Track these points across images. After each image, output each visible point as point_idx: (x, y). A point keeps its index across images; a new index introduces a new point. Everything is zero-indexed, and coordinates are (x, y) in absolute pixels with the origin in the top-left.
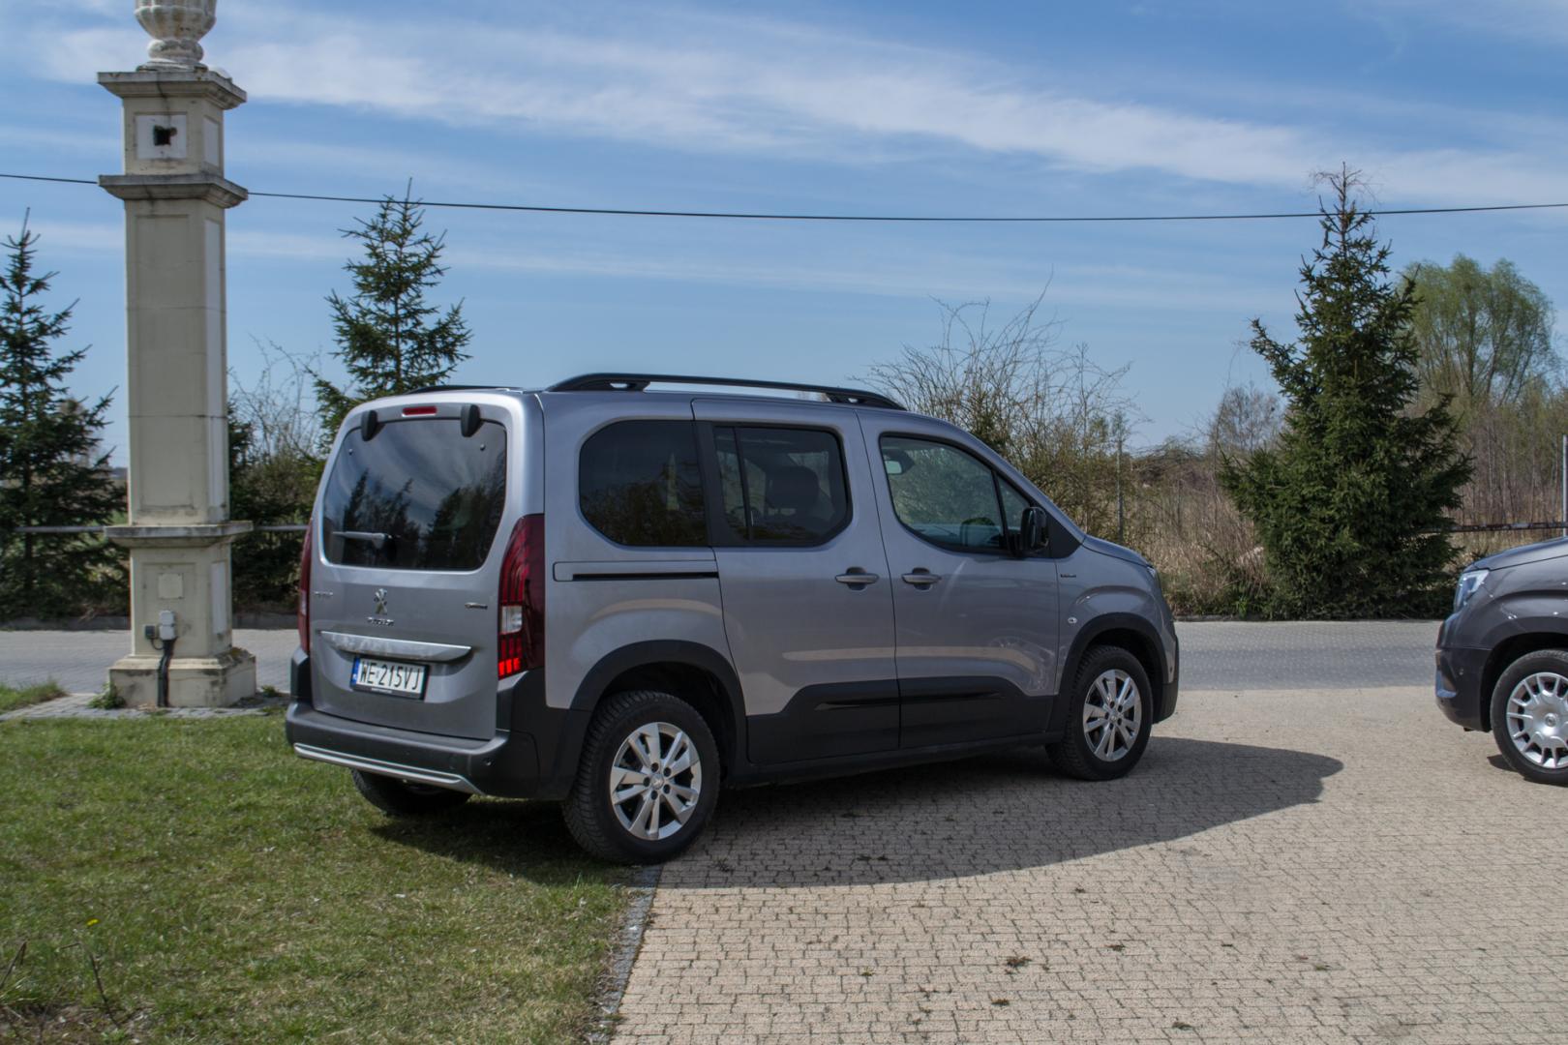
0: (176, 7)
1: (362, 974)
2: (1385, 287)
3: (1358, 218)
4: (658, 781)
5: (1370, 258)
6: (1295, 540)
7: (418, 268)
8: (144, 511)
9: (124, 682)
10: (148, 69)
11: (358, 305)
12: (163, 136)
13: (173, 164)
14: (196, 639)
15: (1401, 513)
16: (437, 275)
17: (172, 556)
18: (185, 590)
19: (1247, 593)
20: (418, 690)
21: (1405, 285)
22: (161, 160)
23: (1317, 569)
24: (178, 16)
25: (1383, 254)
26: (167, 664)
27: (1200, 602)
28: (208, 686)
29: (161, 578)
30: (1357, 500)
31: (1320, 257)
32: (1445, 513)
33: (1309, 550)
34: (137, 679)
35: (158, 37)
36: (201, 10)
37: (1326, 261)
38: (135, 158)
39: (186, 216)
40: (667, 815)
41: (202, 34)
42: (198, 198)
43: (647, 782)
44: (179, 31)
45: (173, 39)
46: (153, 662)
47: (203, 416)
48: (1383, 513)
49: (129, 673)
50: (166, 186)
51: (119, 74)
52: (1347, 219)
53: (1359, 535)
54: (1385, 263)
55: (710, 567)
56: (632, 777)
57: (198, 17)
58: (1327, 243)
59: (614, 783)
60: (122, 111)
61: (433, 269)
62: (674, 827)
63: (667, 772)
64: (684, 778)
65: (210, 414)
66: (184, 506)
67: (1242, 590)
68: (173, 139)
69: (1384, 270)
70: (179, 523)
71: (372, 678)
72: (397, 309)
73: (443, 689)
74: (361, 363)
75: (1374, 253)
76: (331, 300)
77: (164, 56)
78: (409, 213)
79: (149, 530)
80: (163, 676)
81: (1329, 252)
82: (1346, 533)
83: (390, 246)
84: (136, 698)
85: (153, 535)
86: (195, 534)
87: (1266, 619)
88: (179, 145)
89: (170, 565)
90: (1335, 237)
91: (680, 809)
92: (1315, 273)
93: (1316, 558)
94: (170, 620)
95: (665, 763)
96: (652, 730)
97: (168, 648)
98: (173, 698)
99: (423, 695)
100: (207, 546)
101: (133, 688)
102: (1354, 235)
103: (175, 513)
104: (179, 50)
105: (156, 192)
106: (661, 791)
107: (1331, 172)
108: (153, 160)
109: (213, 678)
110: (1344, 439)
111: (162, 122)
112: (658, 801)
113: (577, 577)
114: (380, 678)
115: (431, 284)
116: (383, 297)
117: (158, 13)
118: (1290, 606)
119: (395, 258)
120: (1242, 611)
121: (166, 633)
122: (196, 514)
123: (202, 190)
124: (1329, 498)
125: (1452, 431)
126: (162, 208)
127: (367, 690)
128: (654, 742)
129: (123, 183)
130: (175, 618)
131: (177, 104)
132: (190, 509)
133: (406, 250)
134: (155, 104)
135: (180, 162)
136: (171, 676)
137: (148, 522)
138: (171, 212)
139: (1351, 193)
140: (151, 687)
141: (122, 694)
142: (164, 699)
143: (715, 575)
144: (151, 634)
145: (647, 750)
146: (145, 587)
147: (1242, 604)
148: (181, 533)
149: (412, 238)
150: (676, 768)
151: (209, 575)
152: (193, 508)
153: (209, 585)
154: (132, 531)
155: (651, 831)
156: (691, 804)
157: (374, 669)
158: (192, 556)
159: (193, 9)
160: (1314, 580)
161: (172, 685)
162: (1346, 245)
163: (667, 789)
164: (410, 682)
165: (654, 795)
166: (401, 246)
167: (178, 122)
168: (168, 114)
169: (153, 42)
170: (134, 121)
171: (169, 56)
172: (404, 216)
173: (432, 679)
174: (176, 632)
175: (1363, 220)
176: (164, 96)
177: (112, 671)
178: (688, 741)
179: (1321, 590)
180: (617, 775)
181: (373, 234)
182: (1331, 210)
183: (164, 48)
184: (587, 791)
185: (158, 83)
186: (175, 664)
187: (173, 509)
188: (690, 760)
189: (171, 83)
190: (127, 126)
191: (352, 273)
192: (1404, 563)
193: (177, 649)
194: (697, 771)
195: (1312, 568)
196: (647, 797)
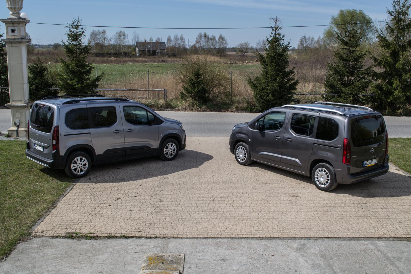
0: (14, 6)
1: (25, 198)
2: (283, 43)
3: (279, 28)
4: (80, 165)
5: (281, 37)
6: (260, 97)
7: (81, 35)
8: (13, 101)
9: (10, 133)
10: (9, 19)
11: (68, 42)
12: (13, 31)
13: (15, 36)
14: (24, 125)
15: (282, 92)
16: (84, 36)
17: (18, 110)
18: (21, 116)
19: (250, 107)
20: (42, 151)
21: (288, 43)
22: (13, 35)
23: (264, 103)
24: (15, 8)
25: (283, 36)
26: (18, 129)
27: (241, 108)
28: (26, 133)
29: (17, 114)
30: (272, 89)
31: (270, 36)
32: (293, 91)
33: (263, 99)
34: (13, 132)
35: (12, 12)
36: (19, 7)
37: (271, 37)
38: (8, 35)
39: (18, 46)
40: (82, 170)
41: (20, 10)
42: (20, 43)
43: (78, 166)
44: (15, 11)
45: (14, 12)
46: (15, 129)
47: (23, 84)
48: (278, 92)
49: (11, 131)
50: (14, 41)
51: (4, 19)
52: (276, 28)
53: (273, 96)
54: (283, 38)
55: (89, 132)
56: (75, 165)
57: (19, 8)
58: (272, 33)
59: (72, 166)
60: (5, 26)
61: (83, 35)
62: (83, 172)
63: (82, 164)
64: (85, 165)
65: (24, 83)
66: (20, 101)
67: (249, 106)
68: (15, 31)
69: (283, 40)
70: (19, 104)
71: (37, 147)
72: (76, 43)
73: (46, 151)
74: (69, 55)
75: (281, 36)
76: (62, 41)
77: (13, 15)
78: (79, 22)
79: (14, 105)
80: (17, 131)
81: (272, 35)
82: (270, 96)
83: (75, 30)
84: (13, 135)
85: (14, 106)
86: (22, 106)
87: (254, 112)
88: (16, 33)
89: (18, 111)
90: (274, 32)
91: (84, 170)
92: (269, 40)
93: (264, 100)
94: (18, 121)
95: (81, 163)
96: (79, 158)
97: (18, 126)
98: (19, 136)
99: (43, 151)
100: (24, 108)
101: (12, 134)
102: (277, 32)
103: (18, 102)
104: (15, 14)
105: (12, 42)
106: (80, 167)
107: (274, 18)
108: (11, 35)
109: (26, 132)
110: (272, 76)
111: (13, 28)
112: (80, 169)
113: (65, 135)
114: (38, 148)
115: (83, 38)
116: (73, 40)
117: (11, 7)
118: (259, 110)
119: (76, 32)
120: (249, 110)
121: (18, 124)
122: (22, 102)
123: (21, 42)
124: (267, 88)
125: (295, 74)
126: (14, 45)
127: (36, 149)
128: (79, 160)
129: (6, 40)
130: (19, 121)
131: (16, 25)
132: (21, 101)
133: (78, 30)
134: (11, 25)
135: (16, 36)
136: (19, 131)
137: (14, 104)
138: (15, 46)
139: (278, 23)
140: (15, 134)
141: (10, 134)
142: (18, 136)
143: (90, 133)
144: (15, 124)
145: (78, 161)
146: (14, 115)
147: (249, 109)
148: (20, 106)
149: (79, 28)
150: (83, 163)
151: (25, 113)
152: (22, 101)
153: (25, 115)
154: (11, 105)
155: (79, 173)
156: (86, 169)
157: (37, 146)
158: (22, 110)
159: (18, 6)
160: (263, 105)
161: (19, 133)
162: (276, 34)
163: (82, 167)
164: (42, 149)
165: (79, 168)
166: (77, 29)
167: (16, 28)
168: (14, 27)
169: (11, 12)
170: (8, 28)
171: (14, 16)
172: (78, 23)
173: (44, 149)
174: (19, 123)
175: (280, 29)
176: (13, 23)
177: (8, 130)
178: (85, 159)
179: (265, 107)
180: (72, 165)
181: (71, 27)
182: (273, 26)
183: (12, 14)
184: (67, 168)
185: (12, 21)
186: (20, 129)
187: (18, 101)
188: (86, 162)
189: (14, 21)
190: (6, 29)
191: (67, 35)
192: (282, 102)
193: (20, 126)
194: (87, 164)
195: (263, 102)
196: (78, 168)
